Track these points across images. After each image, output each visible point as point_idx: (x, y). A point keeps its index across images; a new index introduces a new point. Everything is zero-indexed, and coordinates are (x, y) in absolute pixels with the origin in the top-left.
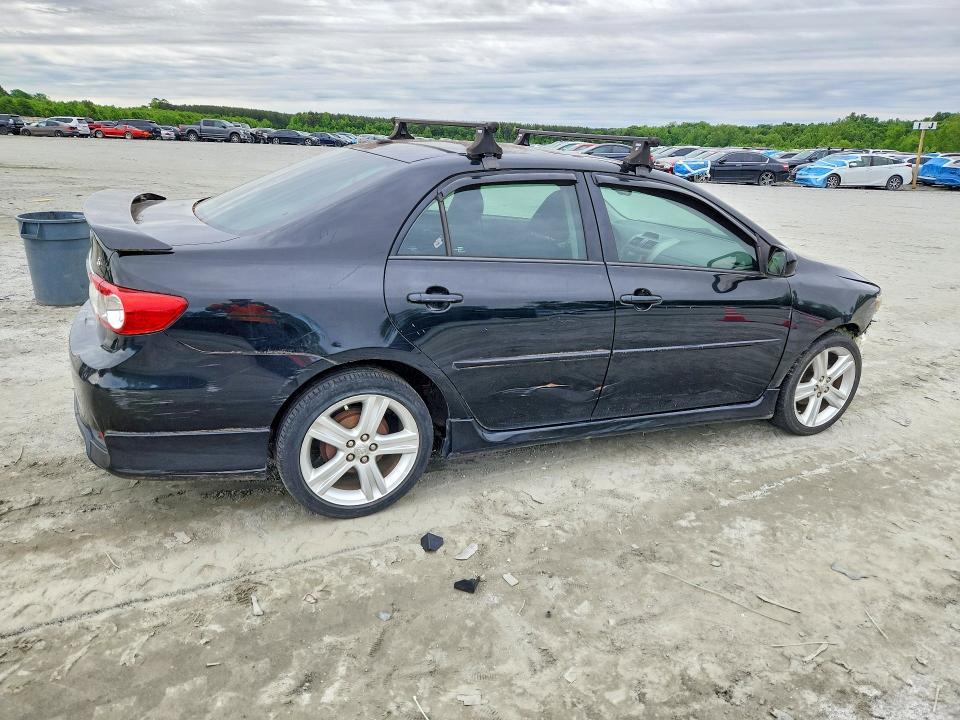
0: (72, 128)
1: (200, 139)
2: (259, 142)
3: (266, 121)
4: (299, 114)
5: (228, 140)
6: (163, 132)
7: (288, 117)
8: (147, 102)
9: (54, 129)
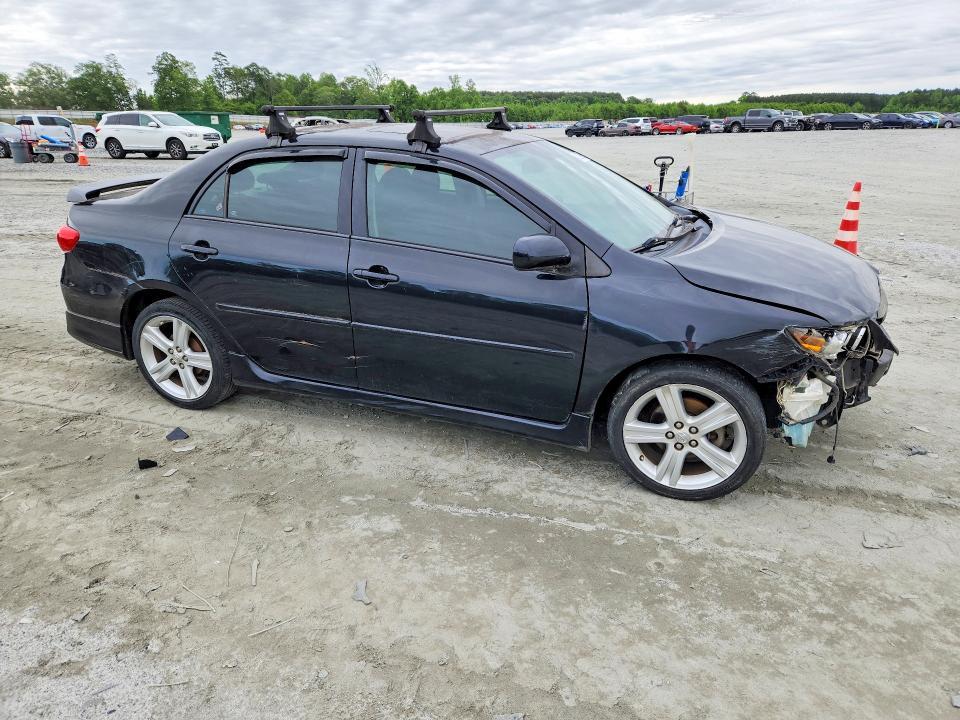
0: (637, 127)
1: (743, 130)
2: (809, 129)
3: (858, 105)
4: (902, 93)
5: (771, 129)
6: (713, 126)
7: (886, 98)
8: (736, 97)
9: (623, 129)
